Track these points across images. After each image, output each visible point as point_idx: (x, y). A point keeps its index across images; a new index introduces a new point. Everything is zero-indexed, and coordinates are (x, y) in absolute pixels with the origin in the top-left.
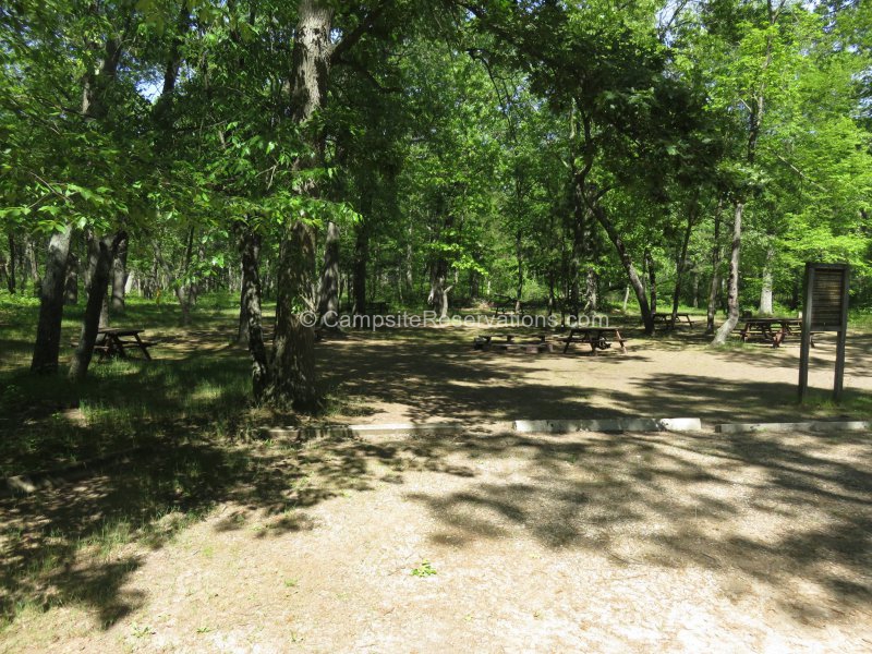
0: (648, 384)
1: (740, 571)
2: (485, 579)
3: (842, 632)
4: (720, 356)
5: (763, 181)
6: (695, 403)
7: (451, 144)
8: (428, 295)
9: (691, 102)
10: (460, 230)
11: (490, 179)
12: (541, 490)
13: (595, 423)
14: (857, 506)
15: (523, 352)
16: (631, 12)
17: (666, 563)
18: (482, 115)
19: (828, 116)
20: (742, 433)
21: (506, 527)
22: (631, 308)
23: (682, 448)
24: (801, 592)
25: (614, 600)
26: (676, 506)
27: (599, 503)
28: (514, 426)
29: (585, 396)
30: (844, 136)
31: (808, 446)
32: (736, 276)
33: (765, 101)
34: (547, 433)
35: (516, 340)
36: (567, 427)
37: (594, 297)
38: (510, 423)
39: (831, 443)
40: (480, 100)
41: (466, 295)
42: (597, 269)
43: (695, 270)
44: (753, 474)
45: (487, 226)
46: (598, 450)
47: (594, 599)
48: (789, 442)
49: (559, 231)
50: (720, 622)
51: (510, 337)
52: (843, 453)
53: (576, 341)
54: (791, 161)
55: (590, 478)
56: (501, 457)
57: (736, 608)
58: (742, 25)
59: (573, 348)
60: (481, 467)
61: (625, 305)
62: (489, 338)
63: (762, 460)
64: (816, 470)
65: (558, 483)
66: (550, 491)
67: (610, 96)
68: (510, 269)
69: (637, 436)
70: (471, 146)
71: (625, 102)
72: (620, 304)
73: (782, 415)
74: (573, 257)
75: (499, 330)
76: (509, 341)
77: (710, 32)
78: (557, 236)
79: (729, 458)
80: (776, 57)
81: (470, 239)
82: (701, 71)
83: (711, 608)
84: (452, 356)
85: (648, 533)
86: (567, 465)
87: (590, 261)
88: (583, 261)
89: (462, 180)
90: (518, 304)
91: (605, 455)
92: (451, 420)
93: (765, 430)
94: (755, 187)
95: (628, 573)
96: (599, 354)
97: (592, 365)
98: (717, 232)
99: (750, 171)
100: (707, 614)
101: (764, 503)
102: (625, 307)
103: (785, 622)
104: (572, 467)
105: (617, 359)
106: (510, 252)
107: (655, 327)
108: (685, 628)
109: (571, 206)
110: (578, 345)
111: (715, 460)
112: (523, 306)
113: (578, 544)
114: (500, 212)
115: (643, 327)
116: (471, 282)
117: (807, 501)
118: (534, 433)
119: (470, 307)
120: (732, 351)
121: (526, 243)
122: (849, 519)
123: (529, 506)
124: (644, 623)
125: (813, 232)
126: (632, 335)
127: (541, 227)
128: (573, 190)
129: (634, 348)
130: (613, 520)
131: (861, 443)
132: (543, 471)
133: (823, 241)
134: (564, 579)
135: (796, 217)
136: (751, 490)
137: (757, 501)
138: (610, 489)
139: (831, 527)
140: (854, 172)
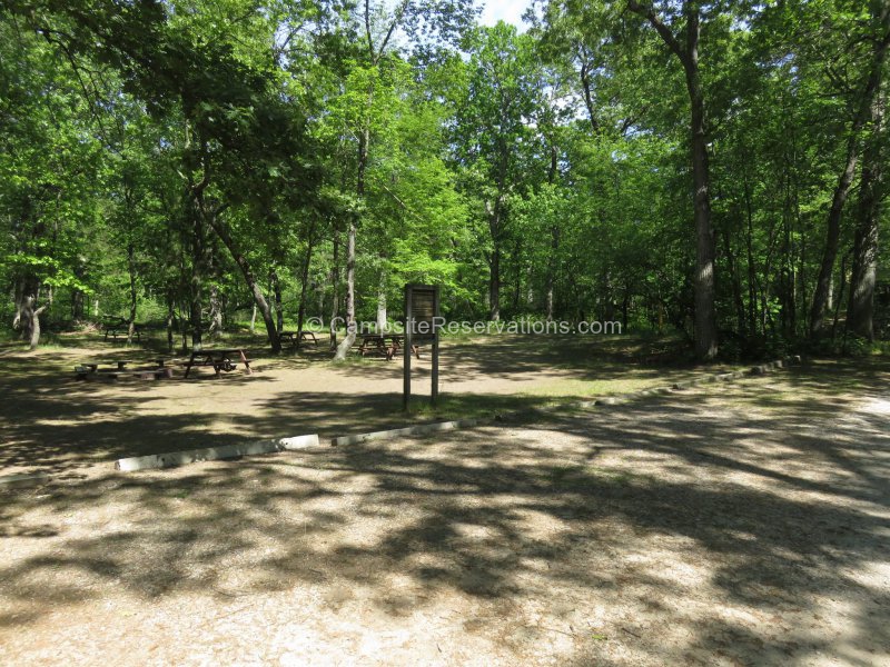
0: (273, 404)
1: (343, 580)
2: (61, 656)
3: (424, 615)
4: (341, 372)
5: (359, 208)
6: (316, 419)
7: (38, 139)
8: (13, 317)
9: (291, 126)
10: (54, 240)
11: (92, 184)
12: (143, 535)
13: (212, 452)
14: (443, 497)
15: (136, 380)
16: (245, 29)
17: (273, 587)
18: (79, 109)
19: (423, 156)
20: (354, 444)
21: (95, 587)
22: (258, 328)
23: (299, 466)
24: (394, 587)
25: (217, 641)
26: (288, 526)
27: (209, 537)
28: (117, 465)
29: (206, 423)
30: (437, 174)
31: (409, 449)
32: (352, 295)
33: (371, 135)
34: (157, 468)
35: (130, 366)
36: (180, 459)
37: (219, 317)
38: (111, 464)
39: (428, 444)
40: (76, 91)
41: (67, 317)
42: (221, 288)
43: (319, 289)
44: (363, 482)
45: (92, 237)
46: (213, 480)
47: (194, 646)
48: (395, 447)
49: (176, 247)
50: (322, 635)
51: (121, 364)
52: (436, 452)
53: (199, 364)
54: (394, 192)
55: (202, 511)
56: (97, 505)
57: (337, 617)
58: (348, 62)
59: (196, 372)
60: (69, 521)
61: (252, 324)
62: (94, 367)
63: (371, 468)
64: (414, 470)
65: (165, 524)
66: (154, 534)
67: (208, 108)
68: (123, 287)
69: (256, 459)
70: (66, 144)
71: (224, 117)
72: (248, 324)
73: (391, 423)
74: (194, 275)
75: (109, 356)
76: (121, 368)
77: (322, 63)
78: (174, 252)
79: (342, 469)
80: (377, 97)
81: (69, 252)
82: (314, 99)
83: (314, 623)
84: (45, 390)
85: (259, 559)
86: (177, 502)
87: (213, 280)
88: (206, 280)
89: (53, 182)
90: (132, 326)
91: (221, 485)
92: (34, 468)
93: (375, 439)
94: (353, 214)
95: (235, 607)
96: (224, 376)
97: (214, 389)
98: (335, 253)
99: (349, 198)
100: (311, 631)
101: (369, 508)
102: (252, 326)
103: (379, 618)
104: (182, 503)
105: (241, 380)
106: (122, 268)
107: (283, 347)
108: (287, 650)
109: (189, 221)
110: (201, 369)
111: (329, 474)
112: (138, 327)
113: (180, 588)
114: (107, 223)
115: (270, 347)
116: (73, 302)
117: (404, 500)
118: (140, 471)
119: (72, 330)
120: (352, 367)
121: (141, 257)
122: (436, 510)
123: (128, 556)
124: (247, 657)
125: (415, 257)
126: (259, 355)
127: (155, 241)
128: (190, 203)
129: (260, 369)
130: (223, 553)
131: (450, 441)
132: (148, 513)
133: (423, 264)
134: (162, 631)
135: (402, 243)
136: (358, 498)
137: (363, 508)
138: (223, 520)
139: (422, 521)
140: (445, 206)
